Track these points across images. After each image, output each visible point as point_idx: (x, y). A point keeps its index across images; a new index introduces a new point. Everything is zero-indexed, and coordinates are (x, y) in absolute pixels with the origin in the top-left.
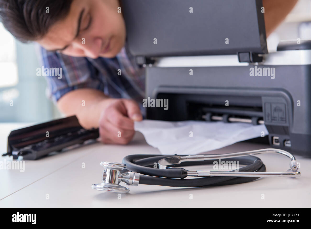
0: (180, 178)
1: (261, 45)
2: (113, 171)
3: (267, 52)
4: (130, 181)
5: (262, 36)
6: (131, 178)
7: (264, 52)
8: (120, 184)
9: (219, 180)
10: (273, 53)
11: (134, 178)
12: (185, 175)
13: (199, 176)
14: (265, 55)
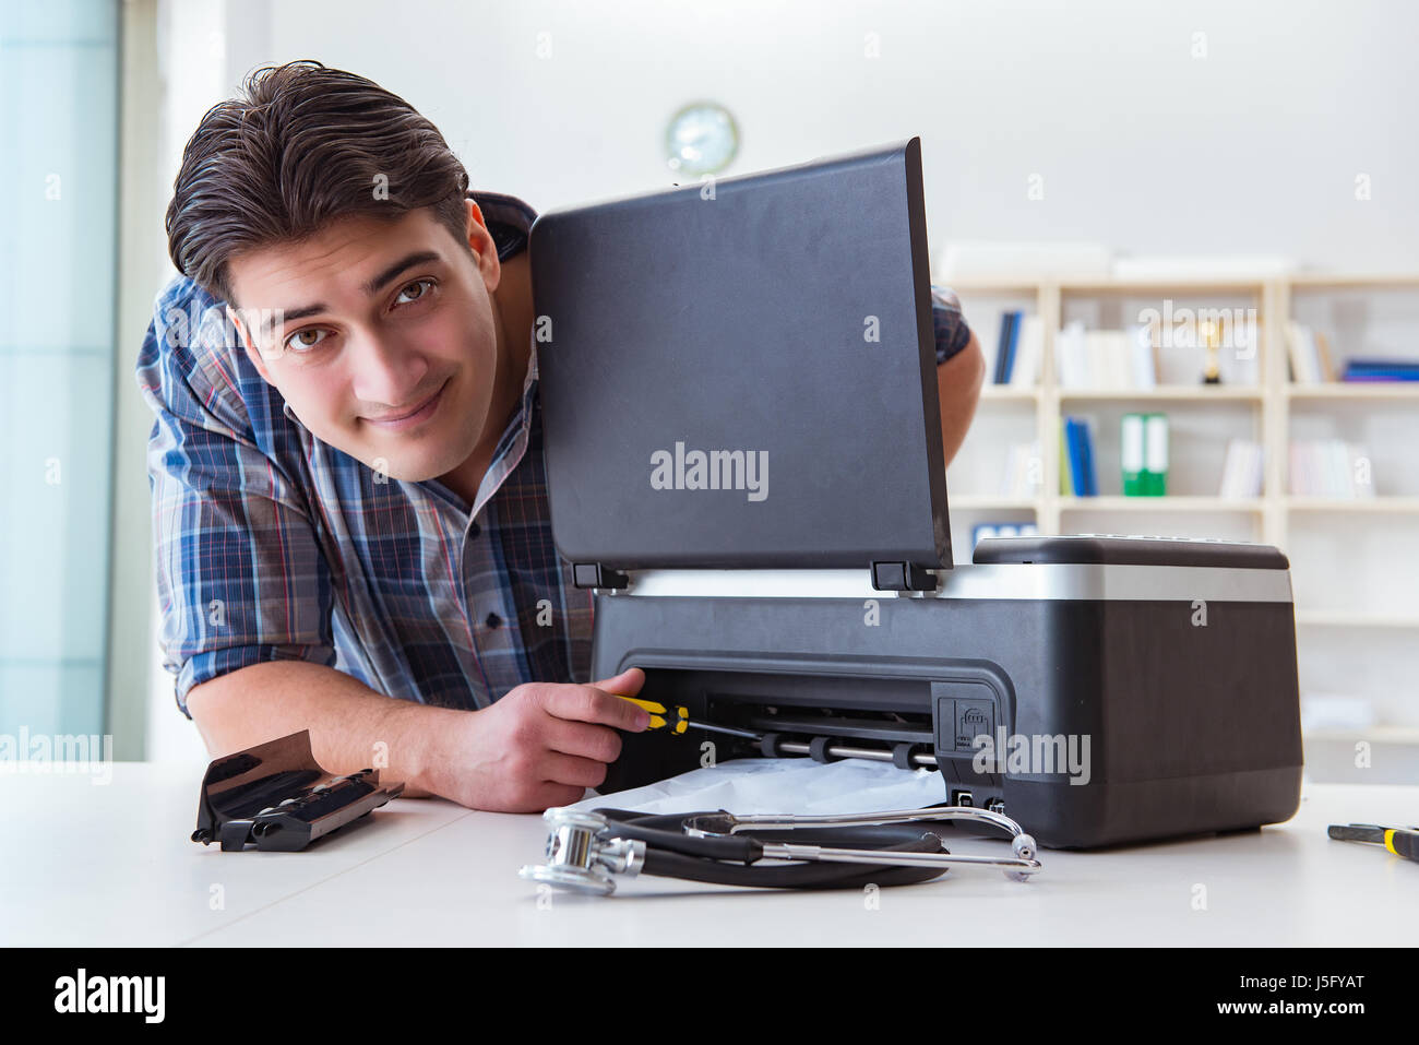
0: (743, 863)
1: (937, 545)
2: (577, 832)
3: (951, 566)
4: (620, 863)
5: (939, 521)
6: (623, 855)
7: (942, 562)
8: (594, 869)
9: (841, 872)
10: (964, 568)
11: (631, 855)
12: (757, 854)
13: (792, 859)
14: (943, 573)
